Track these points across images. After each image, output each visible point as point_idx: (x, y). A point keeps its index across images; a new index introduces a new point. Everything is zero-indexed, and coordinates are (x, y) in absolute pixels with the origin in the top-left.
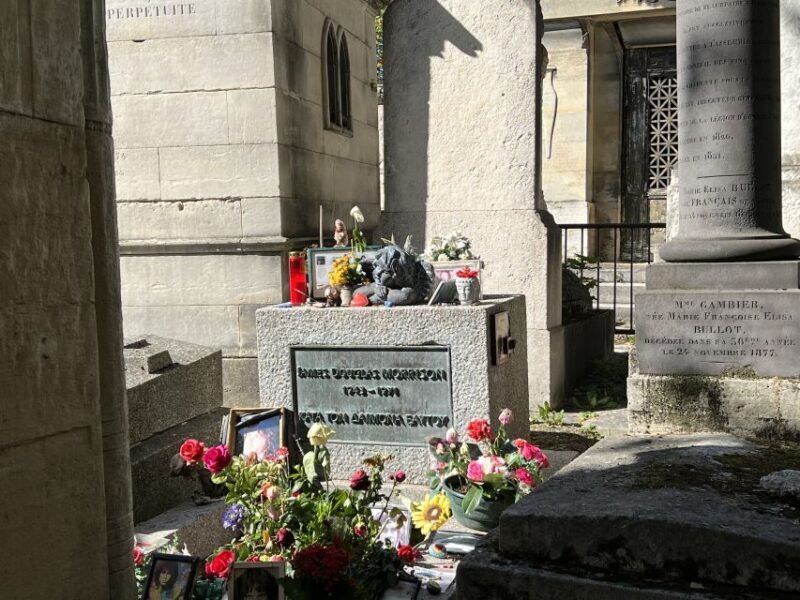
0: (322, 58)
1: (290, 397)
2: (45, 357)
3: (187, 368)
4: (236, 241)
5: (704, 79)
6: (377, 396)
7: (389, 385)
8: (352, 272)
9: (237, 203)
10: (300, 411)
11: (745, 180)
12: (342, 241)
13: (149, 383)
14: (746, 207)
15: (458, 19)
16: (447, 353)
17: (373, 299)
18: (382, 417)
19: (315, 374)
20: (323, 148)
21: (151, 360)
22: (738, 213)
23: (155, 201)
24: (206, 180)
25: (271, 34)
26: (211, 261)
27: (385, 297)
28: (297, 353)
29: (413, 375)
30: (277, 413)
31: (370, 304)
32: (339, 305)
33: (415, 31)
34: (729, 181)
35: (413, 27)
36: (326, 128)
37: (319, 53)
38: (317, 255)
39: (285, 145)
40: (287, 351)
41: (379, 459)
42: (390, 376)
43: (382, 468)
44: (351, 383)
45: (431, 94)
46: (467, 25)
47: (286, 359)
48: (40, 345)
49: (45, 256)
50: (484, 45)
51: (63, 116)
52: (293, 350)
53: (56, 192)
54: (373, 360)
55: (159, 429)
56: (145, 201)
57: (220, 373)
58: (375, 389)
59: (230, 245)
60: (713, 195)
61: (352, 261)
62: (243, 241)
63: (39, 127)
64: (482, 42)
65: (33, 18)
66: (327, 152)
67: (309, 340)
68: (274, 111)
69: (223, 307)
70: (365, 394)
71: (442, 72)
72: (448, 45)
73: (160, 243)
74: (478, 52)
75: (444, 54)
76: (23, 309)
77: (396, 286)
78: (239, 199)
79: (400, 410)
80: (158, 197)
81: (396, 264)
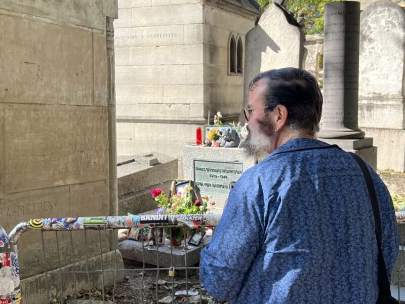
0: (228, 49)
1: (193, 177)
2: (95, 163)
3: (163, 164)
4: (187, 119)
5: (328, 75)
6: (220, 178)
7: (224, 175)
8: (216, 135)
9: (188, 106)
10: (196, 181)
11: (341, 111)
12: (217, 123)
13: (149, 169)
14: (341, 120)
15: (272, 38)
16: (242, 165)
17: (221, 145)
18: (221, 185)
19: (201, 169)
20: (227, 83)
21: (151, 161)
22: (338, 122)
23: (161, 104)
24: (179, 97)
25: (202, 45)
26: (179, 125)
27: (224, 144)
28: (196, 162)
29: (231, 172)
30: (188, 182)
31: (220, 146)
32: (210, 146)
33: (257, 42)
34: (336, 111)
35: (256, 41)
36: (228, 75)
37: (226, 47)
38: (207, 128)
39: (207, 85)
40: (193, 161)
41: (207, 198)
42: (224, 171)
43: (208, 200)
44: (212, 173)
45: (261, 66)
46: (275, 40)
47: (192, 163)
48: (93, 160)
49: (95, 139)
50: (281, 49)
51: (101, 104)
52: (194, 161)
53: (99, 123)
54: (219, 166)
55: (152, 184)
56: (158, 104)
57: (177, 166)
58: (219, 175)
59: (185, 121)
60: (330, 115)
61: (217, 130)
62: (190, 119)
63: (95, 108)
64: (280, 47)
65: (94, 82)
66: (229, 84)
67: (199, 158)
68: (202, 73)
69: (182, 143)
70: (216, 177)
71: (265, 58)
72: (268, 48)
73: (162, 119)
74: (278, 51)
75: (266, 51)
76: (89, 151)
77: (228, 141)
78: (189, 104)
79: (227, 183)
80: (162, 102)
81: (228, 133)
